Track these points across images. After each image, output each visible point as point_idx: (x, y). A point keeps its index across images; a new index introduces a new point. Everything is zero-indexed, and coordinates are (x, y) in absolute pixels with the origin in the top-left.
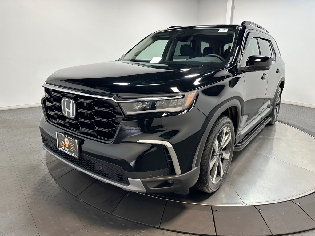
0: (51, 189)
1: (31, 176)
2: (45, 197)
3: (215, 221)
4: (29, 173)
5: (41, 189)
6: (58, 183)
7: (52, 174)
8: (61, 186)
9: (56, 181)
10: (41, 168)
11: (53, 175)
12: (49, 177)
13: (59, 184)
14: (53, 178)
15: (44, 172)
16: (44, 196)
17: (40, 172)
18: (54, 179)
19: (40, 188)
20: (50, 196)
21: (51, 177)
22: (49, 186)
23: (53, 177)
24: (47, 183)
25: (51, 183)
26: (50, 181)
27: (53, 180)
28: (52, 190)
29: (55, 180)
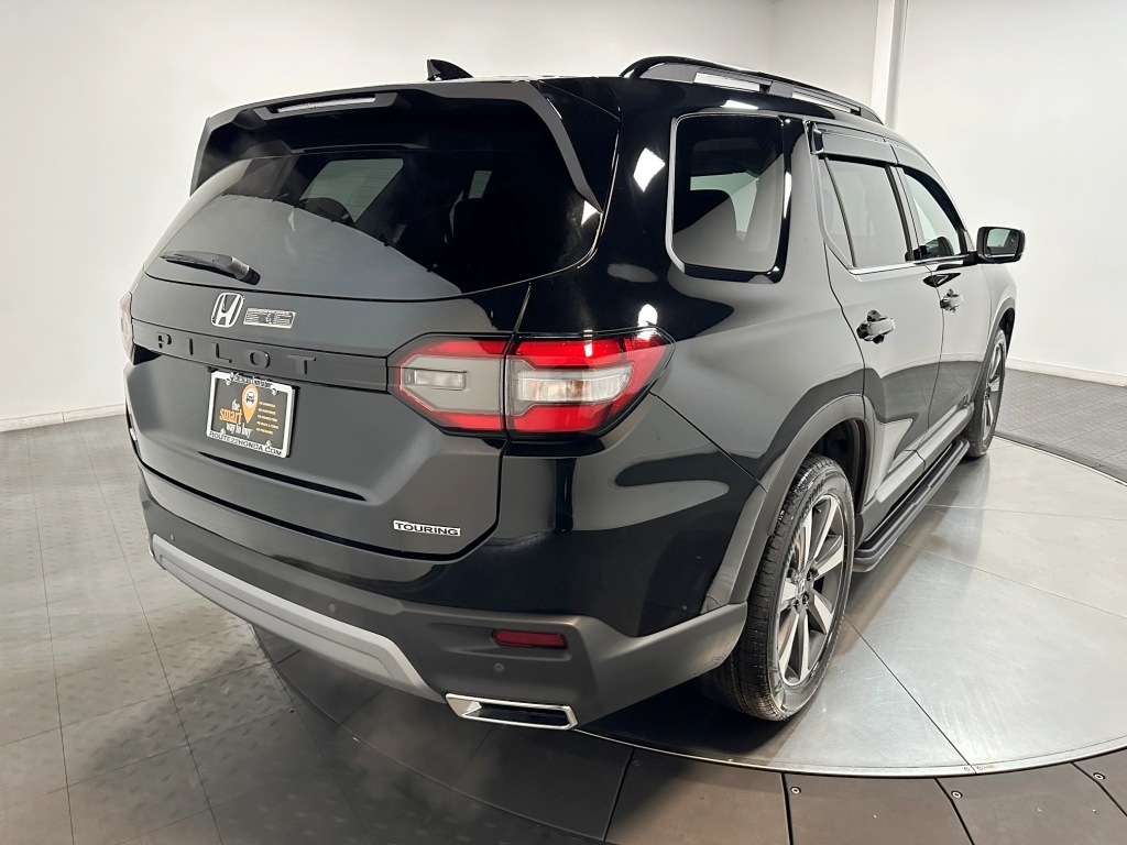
0: (260, 697)
1: (198, 649)
2: (243, 722)
3: (793, 825)
4: (193, 640)
5: (230, 693)
6: (282, 676)
7: (265, 644)
8: (294, 688)
9: (278, 670)
10: (230, 621)
11: (268, 648)
12: (255, 655)
13: (285, 679)
14: (266, 660)
15: (239, 636)
16: (240, 720)
17: (227, 635)
18: (271, 661)
19: (226, 692)
20: (256, 720)
21: (260, 653)
22: (256, 684)
23: (267, 655)
24: (249, 674)
25: (263, 676)
26: (257, 669)
27: (269, 665)
28: (264, 698)
29: (275, 665)
